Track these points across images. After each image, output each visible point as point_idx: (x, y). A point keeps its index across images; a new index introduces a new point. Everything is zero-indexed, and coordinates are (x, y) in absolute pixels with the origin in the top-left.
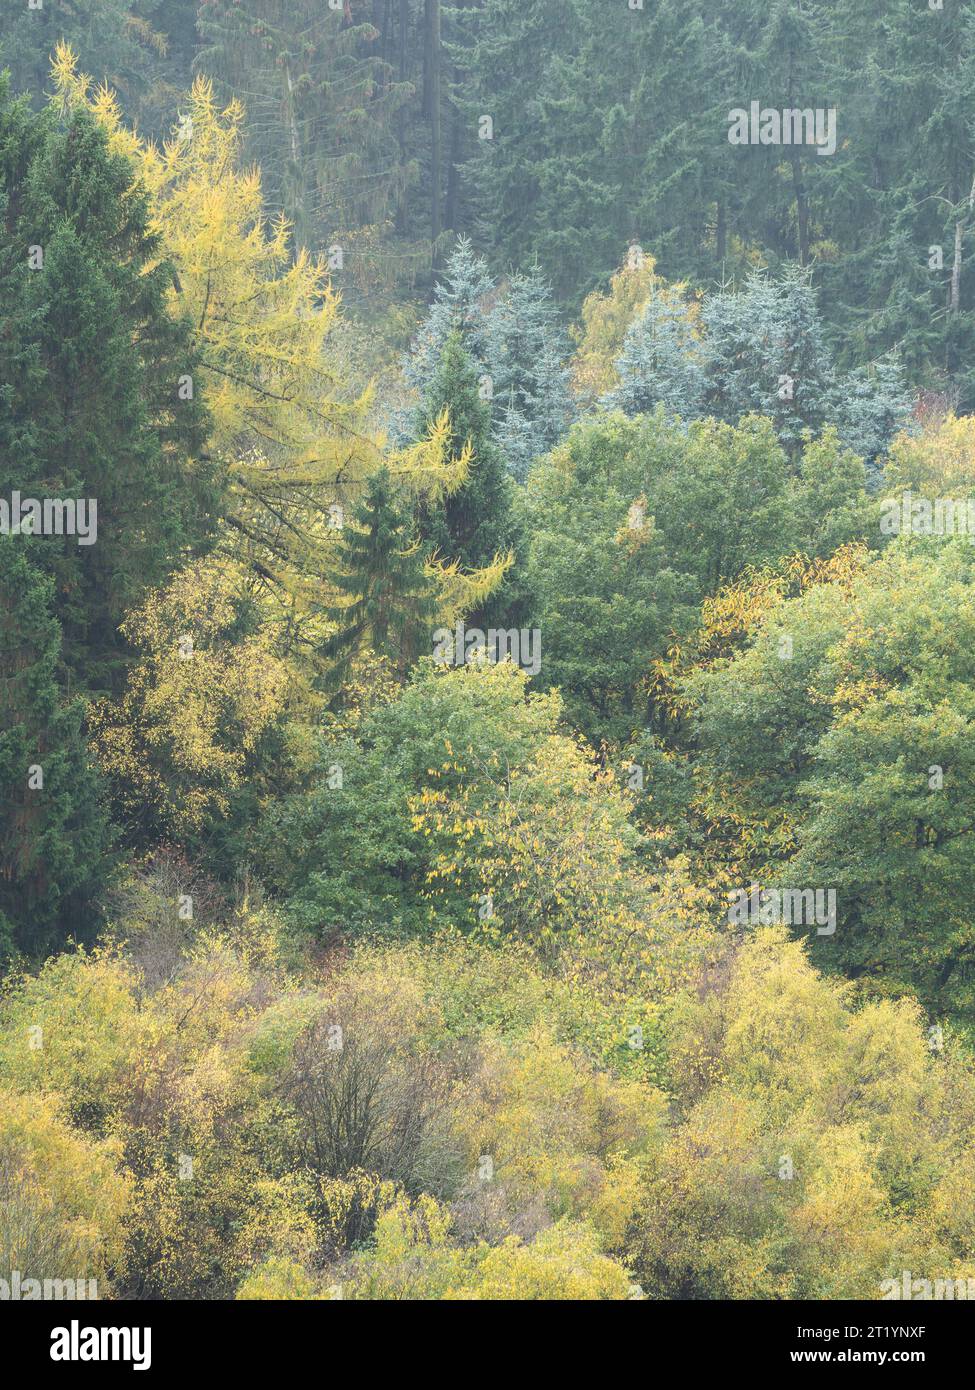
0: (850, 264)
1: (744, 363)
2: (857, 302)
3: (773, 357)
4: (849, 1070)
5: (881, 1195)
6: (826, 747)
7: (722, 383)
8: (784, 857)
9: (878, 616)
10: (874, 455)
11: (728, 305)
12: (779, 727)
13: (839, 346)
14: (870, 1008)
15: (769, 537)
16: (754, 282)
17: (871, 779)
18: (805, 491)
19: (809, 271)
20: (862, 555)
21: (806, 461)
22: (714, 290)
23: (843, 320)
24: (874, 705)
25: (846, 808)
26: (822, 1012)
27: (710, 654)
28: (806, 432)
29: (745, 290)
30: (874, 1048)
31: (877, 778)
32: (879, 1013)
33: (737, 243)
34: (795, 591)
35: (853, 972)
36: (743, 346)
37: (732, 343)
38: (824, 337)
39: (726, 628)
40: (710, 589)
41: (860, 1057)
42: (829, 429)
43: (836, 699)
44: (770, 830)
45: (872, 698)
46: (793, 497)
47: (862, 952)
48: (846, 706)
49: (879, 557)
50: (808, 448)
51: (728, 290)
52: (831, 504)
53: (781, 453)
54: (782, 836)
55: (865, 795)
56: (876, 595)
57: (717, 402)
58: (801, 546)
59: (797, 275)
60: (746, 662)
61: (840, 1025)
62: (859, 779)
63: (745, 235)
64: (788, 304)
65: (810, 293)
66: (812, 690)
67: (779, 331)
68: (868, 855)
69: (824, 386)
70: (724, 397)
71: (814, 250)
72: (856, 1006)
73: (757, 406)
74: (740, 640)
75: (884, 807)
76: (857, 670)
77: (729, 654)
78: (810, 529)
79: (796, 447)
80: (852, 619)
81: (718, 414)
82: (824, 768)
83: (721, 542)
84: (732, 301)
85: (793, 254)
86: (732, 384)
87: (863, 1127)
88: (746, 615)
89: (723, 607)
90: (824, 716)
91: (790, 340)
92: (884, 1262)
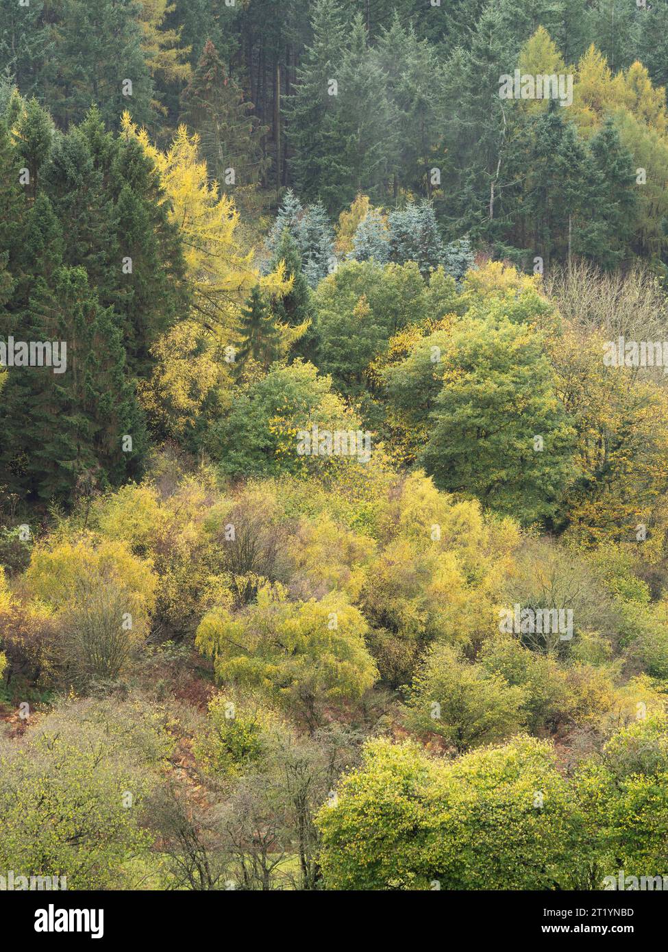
0: (448, 199)
1: (406, 240)
2: (451, 215)
3: (417, 237)
4: (450, 529)
5: (464, 580)
6: (440, 398)
7: (396, 248)
8: (424, 443)
9: (461, 344)
10: (459, 278)
11: (398, 216)
12: (421, 390)
13: (444, 233)
14: (459, 504)
15: (417, 312)
16: (409, 207)
17: (459, 411)
18: (431, 293)
19: (431, 202)
20: (454, 319)
21: (431, 280)
22: (393, 210)
23: (446, 222)
24: (460, 380)
25: (449, 422)
26: (440, 506)
27: (393, 360)
28: (431, 268)
29: (406, 210)
30: (461, 520)
31: (461, 411)
32: (462, 506)
33: (402, 191)
34: (427, 333)
35: (451, 490)
36: (405, 233)
37: (400, 232)
38: (438, 229)
39: (399, 349)
40: (392, 333)
41: (455, 524)
42: (440, 267)
43: (444, 378)
44: (417, 432)
45: (459, 378)
46: (426, 295)
47: (456, 482)
48: (449, 381)
49: (461, 319)
50: (432, 275)
51: (399, 210)
52: (441, 298)
53: (421, 277)
54: (423, 435)
55: (456, 418)
56: (461, 335)
57: (394, 256)
58: (430, 315)
59: (427, 204)
60: (407, 363)
61: (447, 511)
62: (454, 411)
63: (405, 188)
64: (423, 216)
65: (432, 211)
66: (434, 374)
67: (420, 227)
68: (458, 442)
69: (438, 250)
70: (397, 254)
71: (433, 193)
72: (455, 502)
73: (411, 257)
74: (405, 354)
75: (464, 422)
76: (453, 366)
77: (400, 360)
78: (433, 308)
79: (427, 274)
80: (450, 345)
81: (396, 261)
82: (439, 407)
83: (397, 313)
84: (400, 215)
85: (425, 195)
86: (400, 249)
87: (456, 553)
88: (407, 344)
89: (399, 340)
90: (440, 384)
91: (424, 231)
92: (464, 606)
